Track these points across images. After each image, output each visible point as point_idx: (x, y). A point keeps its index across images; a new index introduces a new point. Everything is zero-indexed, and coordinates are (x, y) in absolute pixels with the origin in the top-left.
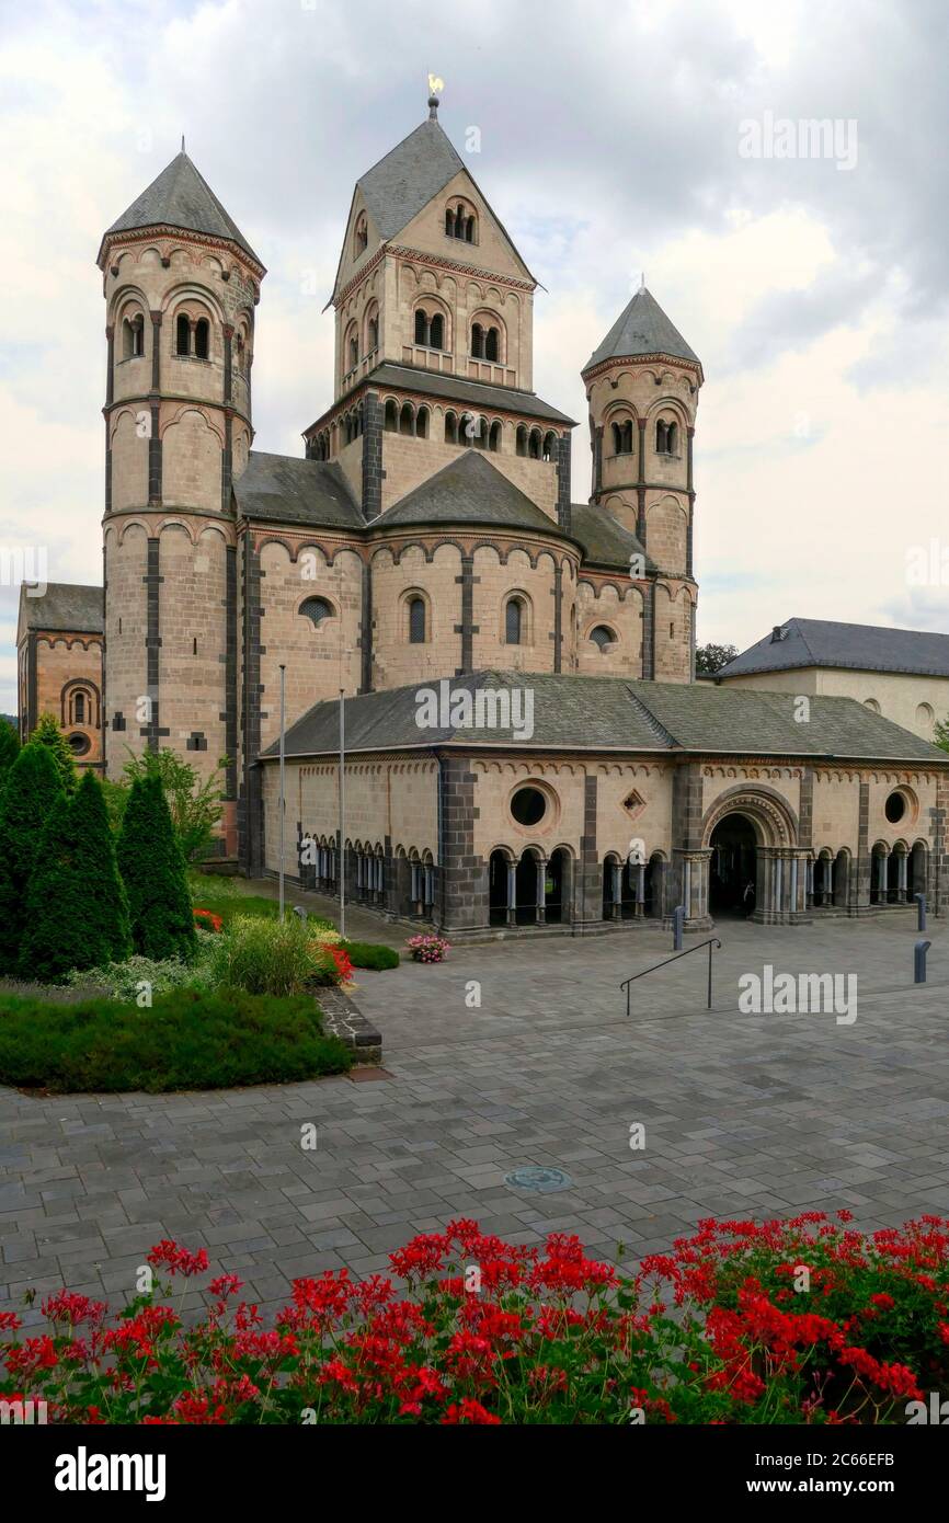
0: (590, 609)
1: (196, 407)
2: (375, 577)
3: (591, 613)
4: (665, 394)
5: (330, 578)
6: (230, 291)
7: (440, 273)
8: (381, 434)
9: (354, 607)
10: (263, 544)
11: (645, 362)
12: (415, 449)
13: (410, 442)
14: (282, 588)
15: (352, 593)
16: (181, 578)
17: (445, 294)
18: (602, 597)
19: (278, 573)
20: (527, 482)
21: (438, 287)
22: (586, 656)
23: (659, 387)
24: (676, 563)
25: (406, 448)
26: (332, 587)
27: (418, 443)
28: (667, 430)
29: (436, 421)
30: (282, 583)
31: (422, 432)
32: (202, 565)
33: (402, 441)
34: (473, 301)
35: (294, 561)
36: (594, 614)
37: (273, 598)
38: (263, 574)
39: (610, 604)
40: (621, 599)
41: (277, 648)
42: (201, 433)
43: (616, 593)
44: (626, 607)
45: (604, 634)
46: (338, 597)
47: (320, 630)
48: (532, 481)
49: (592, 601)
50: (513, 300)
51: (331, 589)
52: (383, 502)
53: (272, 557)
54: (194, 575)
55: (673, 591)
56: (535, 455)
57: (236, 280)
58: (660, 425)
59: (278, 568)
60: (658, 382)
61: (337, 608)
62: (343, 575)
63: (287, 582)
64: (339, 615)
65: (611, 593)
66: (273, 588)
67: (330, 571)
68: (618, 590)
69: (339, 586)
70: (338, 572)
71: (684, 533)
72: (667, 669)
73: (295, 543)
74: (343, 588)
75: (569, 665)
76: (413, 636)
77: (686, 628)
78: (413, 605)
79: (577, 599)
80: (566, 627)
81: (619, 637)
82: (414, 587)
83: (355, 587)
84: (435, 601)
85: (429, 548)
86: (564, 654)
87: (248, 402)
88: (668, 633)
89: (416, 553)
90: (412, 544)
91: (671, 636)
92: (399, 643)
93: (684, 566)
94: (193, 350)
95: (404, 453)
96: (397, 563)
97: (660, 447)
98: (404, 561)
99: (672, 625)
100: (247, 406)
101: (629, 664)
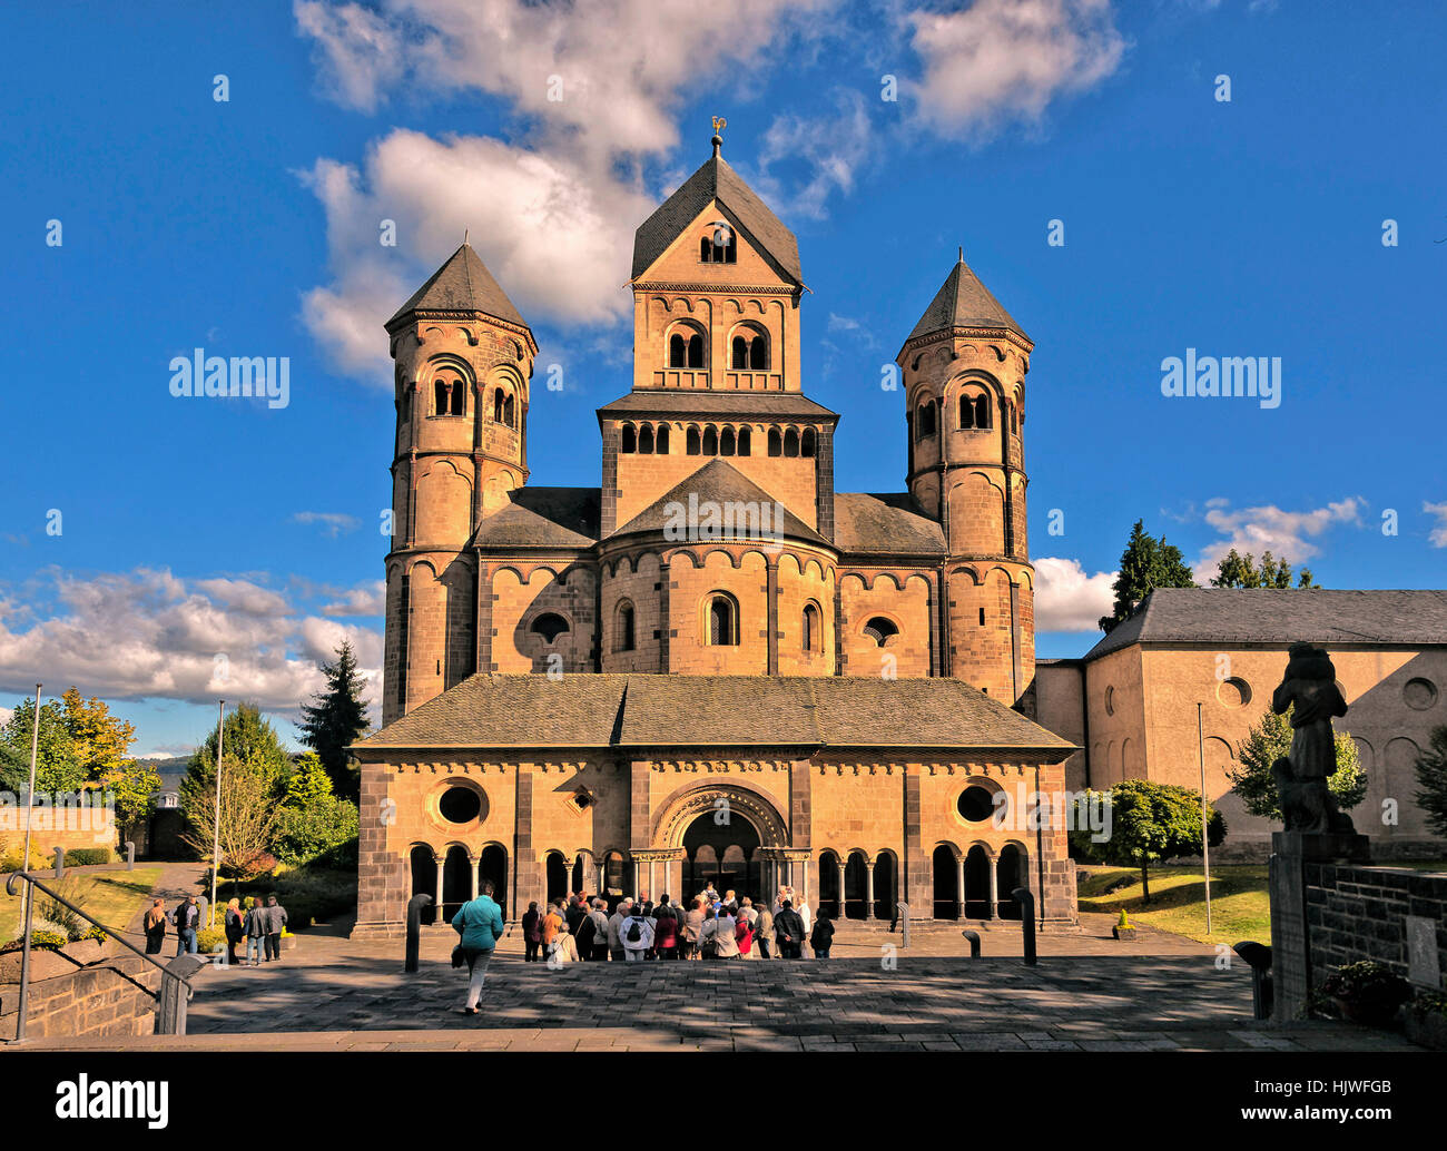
0: (862, 601)
1: (445, 458)
2: (603, 591)
3: (861, 606)
4: (965, 367)
5: (563, 596)
6: (481, 353)
7: (692, 298)
8: (615, 457)
9: (586, 620)
10: (494, 571)
11: (940, 340)
12: (653, 466)
13: (647, 460)
14: (514, 610)
15: (584, 608)
16: (426, 608)
17: (698, 316)
18: (875, 589)
19: (511, 595)
20: (781, 481)
21: (690, 310)
22: (857, 651)
23: (956, 362)
24: (987, 543)
25: (644, 466)
26: (565, 603)
27: (657, 460)
28: (974, 404)
29: (678, 437)
30: (515, 604)
31: (663, 449)
33: (638, 460)
34: (731, 317)
35: (523, 582)
36: (867, 606)
37: (506, 619)
38: (495, 598)
39: (886, 594)
40: (900, 589)
41: (509, 664)
42: (449, 480)
43: (893, 583)
44: (909, 595)
45: (883, 628)
46: (570, 613)
47: (553, 645)
48: (787, 480)
49: (862, 593)
51: (563, 606)
52: (618, 518)
53: (505, 582)
55: (981, 574)
56: (791, 453)
57: (488, 342)
58: (965, 400)
59: (511, 591)
61: (570, 623)
62: (576, 591)
63: (519, 603)
64: (571, 629)
65: (888, 583)
66: (506, 609)
68: (895, 579)
69: (572, 602)
70: (572, 589)
71: (999, 511)
72: (976, 658)
73: (525, 567)
74: (576, 602)
75: (800, 662)
76: (629, 644)
77: (1003, 612)
78: (629, 615)
79: (843, 592)
80: (791, 624)
81: (900, 629)
82: (624, 598)
83: (588, 602)
84: (638, 609)
85: (633, 559)
86: (785, 651)
87: (516, 445)
88: (978, 619)
89: (625, 564)
90: (622, 557)
91: (982, 623)
92: (614, 652)
93: (1001, 545)
94: (449, 408)
95: (642, 471)
96: (613, 576)
97: (966, 423)
98: (618, 573)
99: (982, 610)
100: (514, 449)
101: (914, 656)
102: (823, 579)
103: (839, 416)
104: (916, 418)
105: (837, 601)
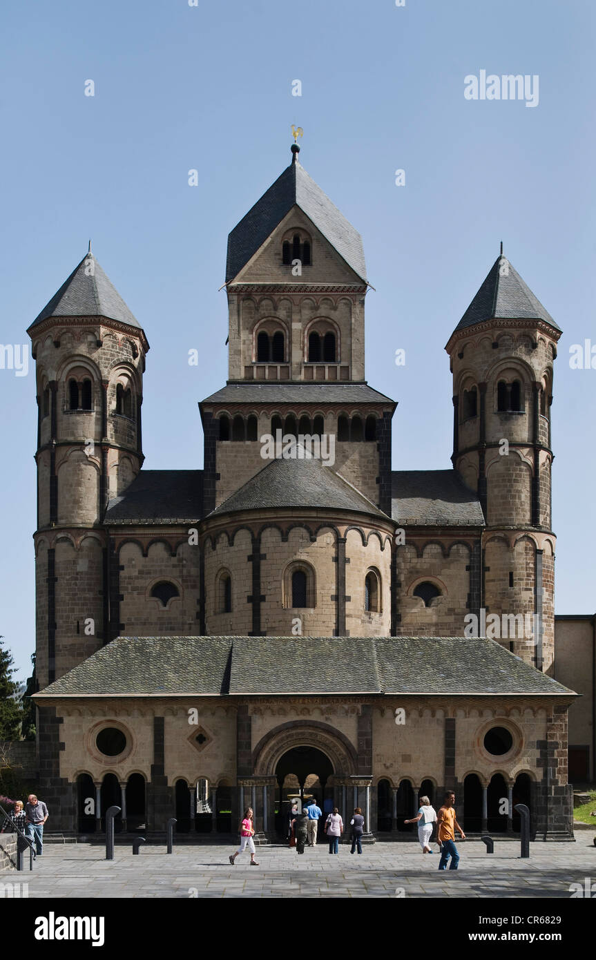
0: (414, 568)
1: (79, 446)
3: (414, 572)
4: (503, 355)
5: (174, 566)
6: (105, 354)
7: (276, 298)
8: (214, 444)
9: (194, 587)
10: (121, 545)
12: (244, 452)
14: (137, 578)
15: (191, 577)
16: (68, 577)
17: (282, 314)
18: (425, 556)
19: (134, 566)
21: (276, 310)
22: (409, 611)
23: (495, 351)
25: (237, 451)
26: (176, 573)
27: (248, 446)
28: (509, 389)
29: (264, 424)
30: (136, 574)
31: (252, 436)
32: (83, 566)
33: (233, 446)
34: (307, 313)
35: (145, 555)
36: (417, 572)
37: (130, 586)
38: (122, 568)
39: (434, 561)
40: (446, 554)
41: (133, 624)
43: (440, 550)
44: (452, 562)
45: (430, 591)
46: (180, 580)
47: (167, 608)
48: (354, 462)
49: (415, 561)
50: (345, 304)
51: (175, 575)
52: (217, 500)
53: (129, 553)
54: (77, 574)
55: (512, 543)
56: (357, 438)
57: (110, 344)
58: (502, 386)
59: (133, 562)
60: (495, 346)
61: (180, 590)
62: (184, 563)
63: (141, 572)
64: (181, 595)
65: (436, 551)
66: (129, 578)
67: (174, 560)
68: (443, 547)
69: (181, 572)
70: (181, 560)
73: (145, 542)
74: (185, 572)
75: (363, 622)
76: (228, 608)
77: (528, 575)
78: (228, 583)
79: (399, 560)
80: (356, 589)
81: (444, 592)
82: (223, 568)
83: (194, 571)
84: (235, 577)
85: (230, 534)
86: (351, 612)
87: (133, 434)
88: (508, 582)
89: (224, 538)
90: (221, 533)
91: (511, 584)
92: (215, 614)
93: (528, 516)
94: (80, 404)
95: (236, 456)
96: (214, 548)
97: (502, 408)
98: (218, 546)
99: (511, 574)
100: (132, 437)
101: (455, 614)
102: (382, 549)
103: (397, 403)
104: (461, 400)
105: (394, 567)
